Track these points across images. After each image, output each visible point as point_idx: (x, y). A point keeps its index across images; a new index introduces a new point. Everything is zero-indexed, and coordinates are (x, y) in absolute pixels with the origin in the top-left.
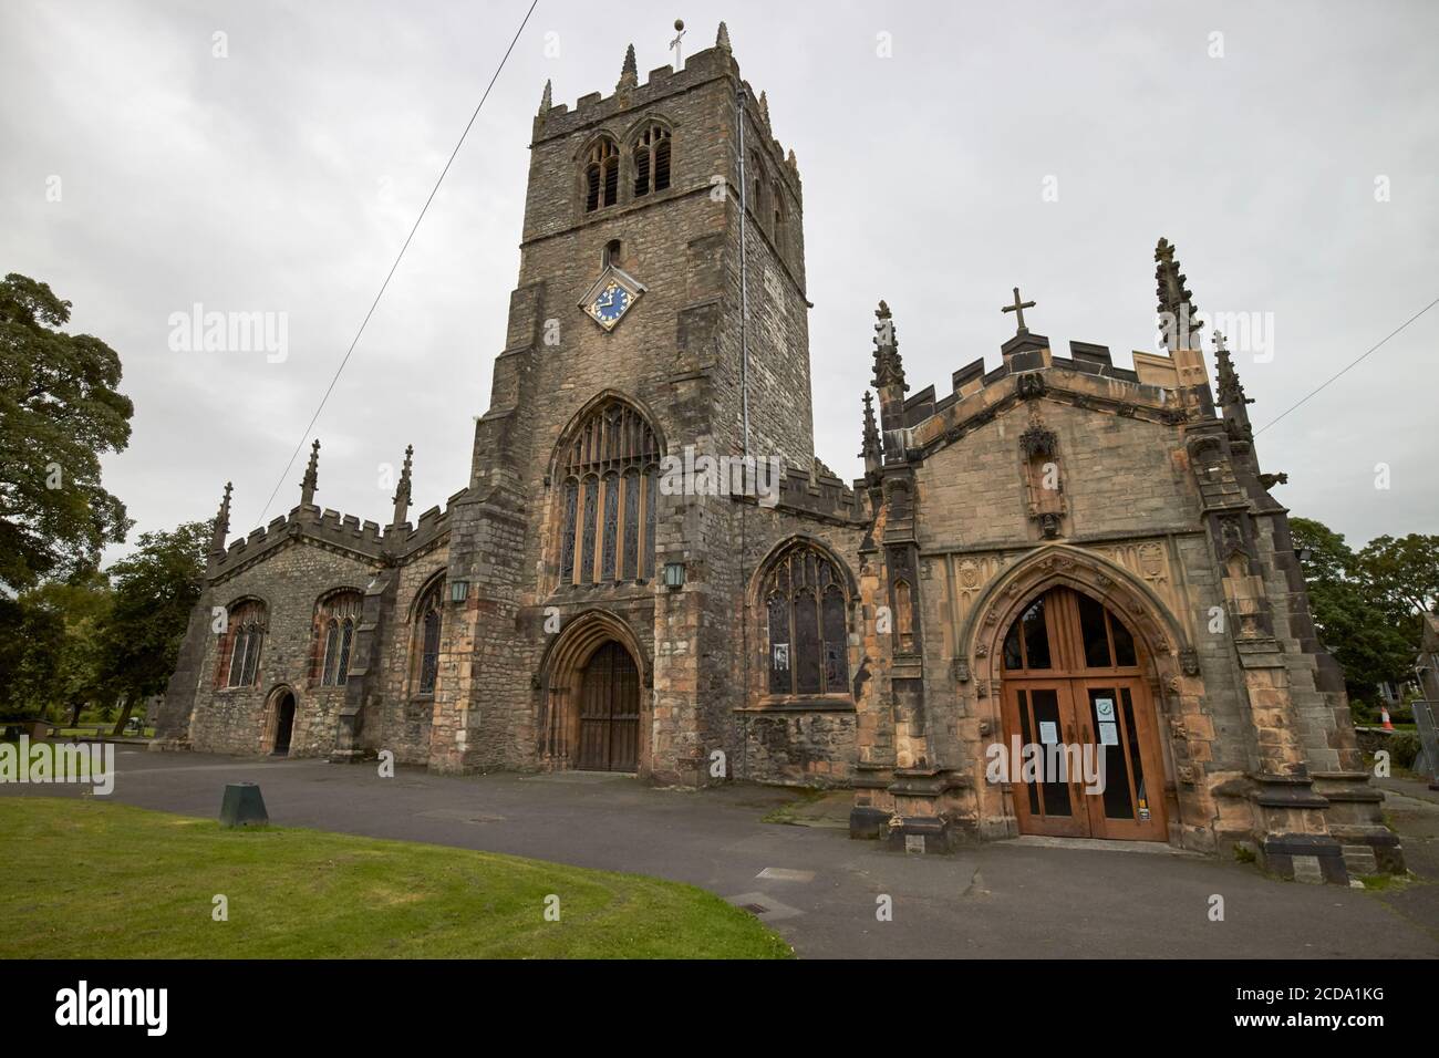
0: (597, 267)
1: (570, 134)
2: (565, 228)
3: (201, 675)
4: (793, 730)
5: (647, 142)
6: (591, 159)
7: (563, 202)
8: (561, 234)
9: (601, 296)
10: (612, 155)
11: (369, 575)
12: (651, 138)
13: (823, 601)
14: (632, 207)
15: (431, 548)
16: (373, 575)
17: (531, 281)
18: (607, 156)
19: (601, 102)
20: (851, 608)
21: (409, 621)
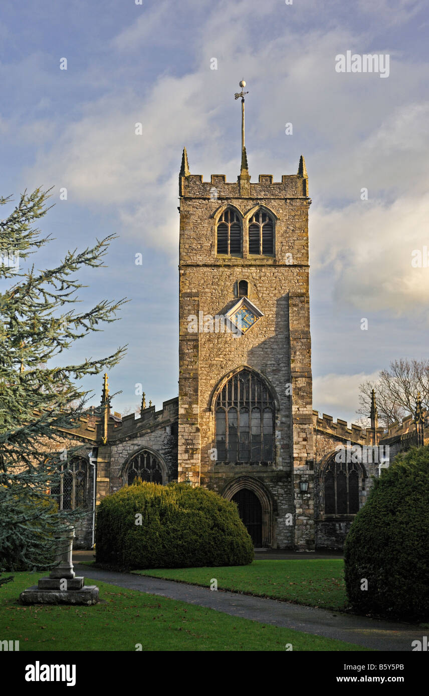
0: (233, 293)
1: (209, 199)
2: (209, 262)
4: (338, 528)
5: (258, 220)
6: (220, 219)
7: (207, 245)
8: (205, 266)
10: (235, 221)
11: (87, 448)
12: (261, 219)
13: (349, 477)
14: (253, 263)
15: (132, 437)
16: (90, 449)
17: (189, 291)
18: (232, 220)
19: (228, 184)
20: (364, 481)
21: (121, 476)
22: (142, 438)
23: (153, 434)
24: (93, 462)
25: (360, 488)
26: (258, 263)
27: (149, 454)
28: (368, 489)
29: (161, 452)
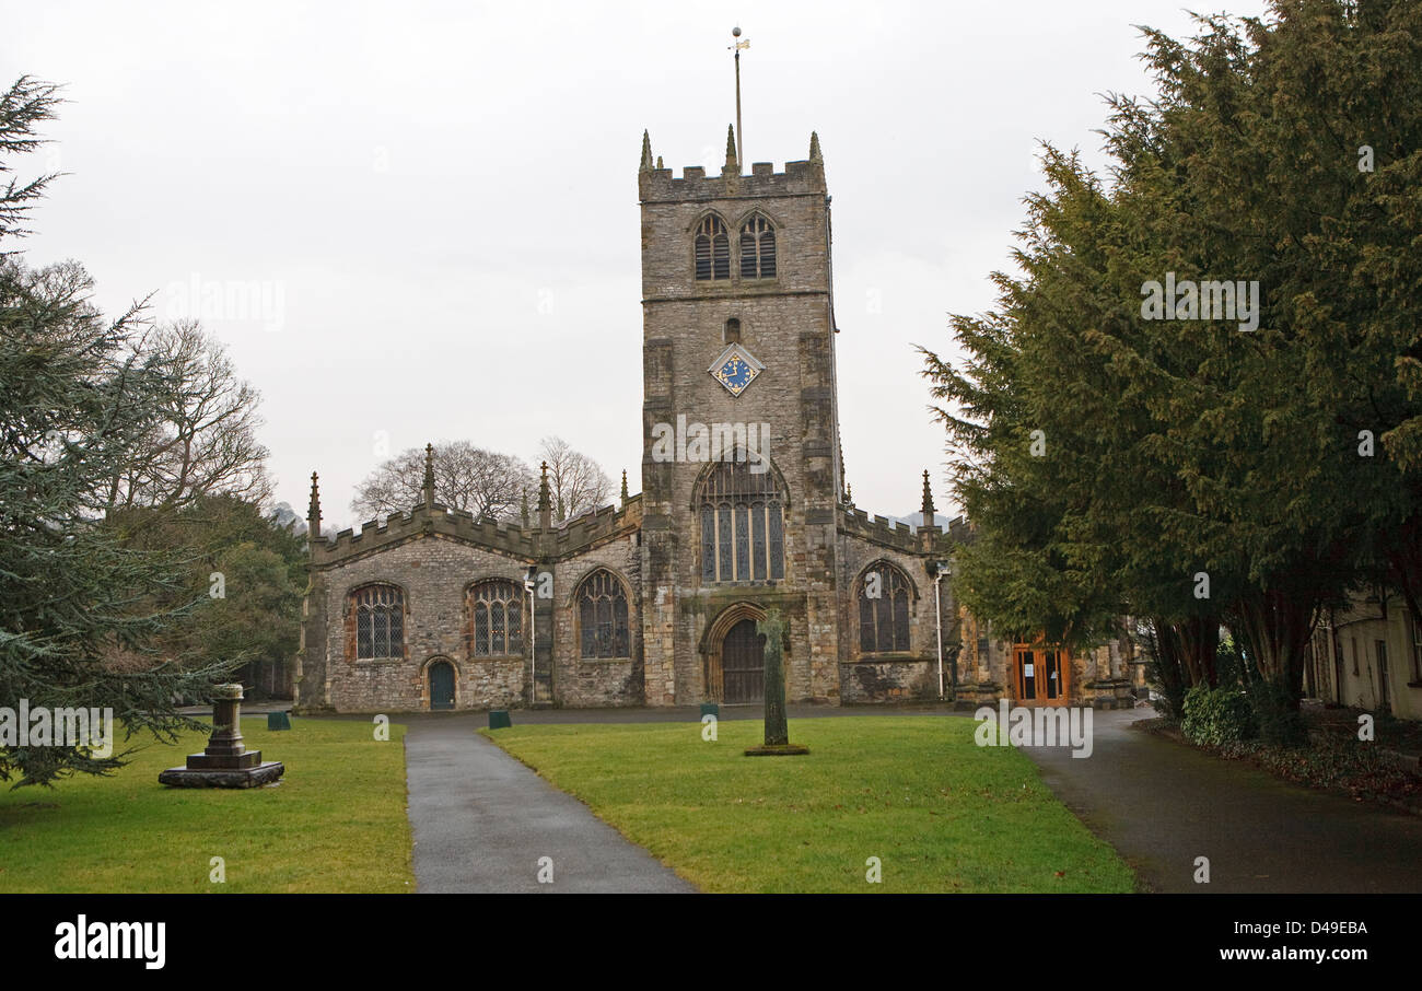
0: (719, 338)
1: (680, 203)
2: (685, 295)
3: (328, 649)
4: (879, 672)
5: (752, 229)
6: (699, 231)
7: (680, 269)
8: (679, 299)
9: (726, 366)
10: (720, 233)
11: (521, 568)
12: (757, 227)
13: (895, 599)
14: (747, 292)
15: (584, 550)
16: (525, 568)
17: (656, 337)
18: (716, 231)
19: (708, 179)
20: (914, 603)
21: (570, 606)
22: (597, 552)
23: (612, 545)
24: (530, 587)
25: (910, 614)
26: (754, 291)
27: (608, 573)
28: (921, 615)
29: (624, 570)
